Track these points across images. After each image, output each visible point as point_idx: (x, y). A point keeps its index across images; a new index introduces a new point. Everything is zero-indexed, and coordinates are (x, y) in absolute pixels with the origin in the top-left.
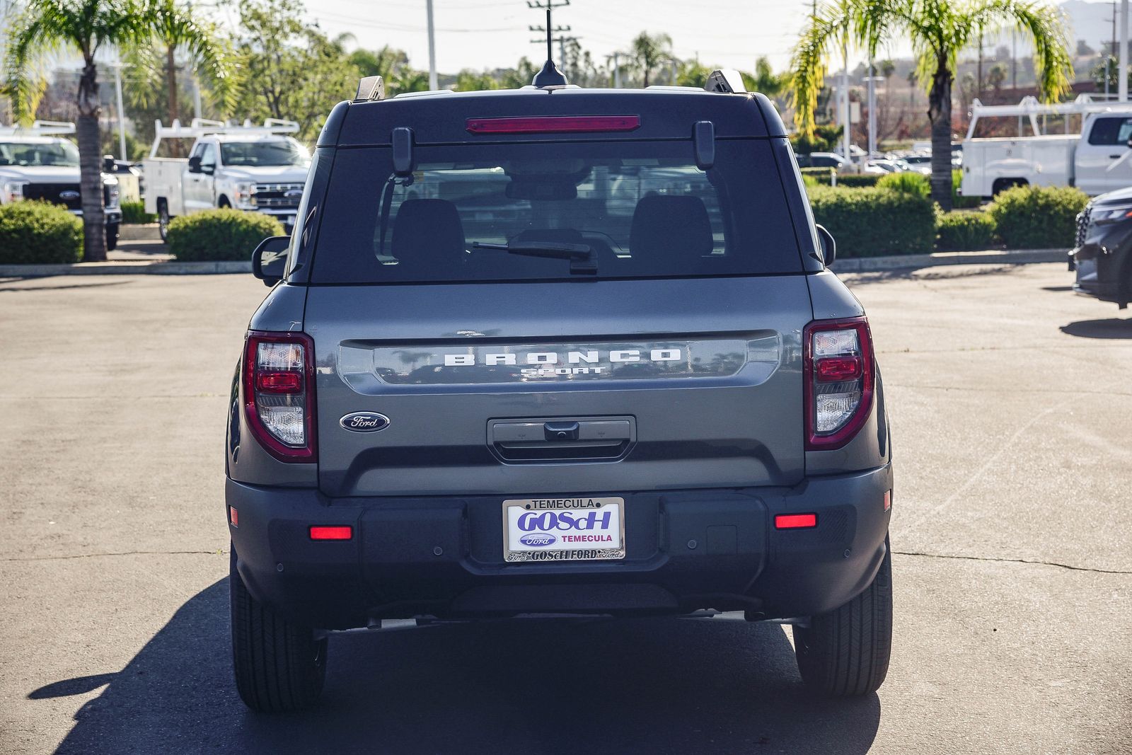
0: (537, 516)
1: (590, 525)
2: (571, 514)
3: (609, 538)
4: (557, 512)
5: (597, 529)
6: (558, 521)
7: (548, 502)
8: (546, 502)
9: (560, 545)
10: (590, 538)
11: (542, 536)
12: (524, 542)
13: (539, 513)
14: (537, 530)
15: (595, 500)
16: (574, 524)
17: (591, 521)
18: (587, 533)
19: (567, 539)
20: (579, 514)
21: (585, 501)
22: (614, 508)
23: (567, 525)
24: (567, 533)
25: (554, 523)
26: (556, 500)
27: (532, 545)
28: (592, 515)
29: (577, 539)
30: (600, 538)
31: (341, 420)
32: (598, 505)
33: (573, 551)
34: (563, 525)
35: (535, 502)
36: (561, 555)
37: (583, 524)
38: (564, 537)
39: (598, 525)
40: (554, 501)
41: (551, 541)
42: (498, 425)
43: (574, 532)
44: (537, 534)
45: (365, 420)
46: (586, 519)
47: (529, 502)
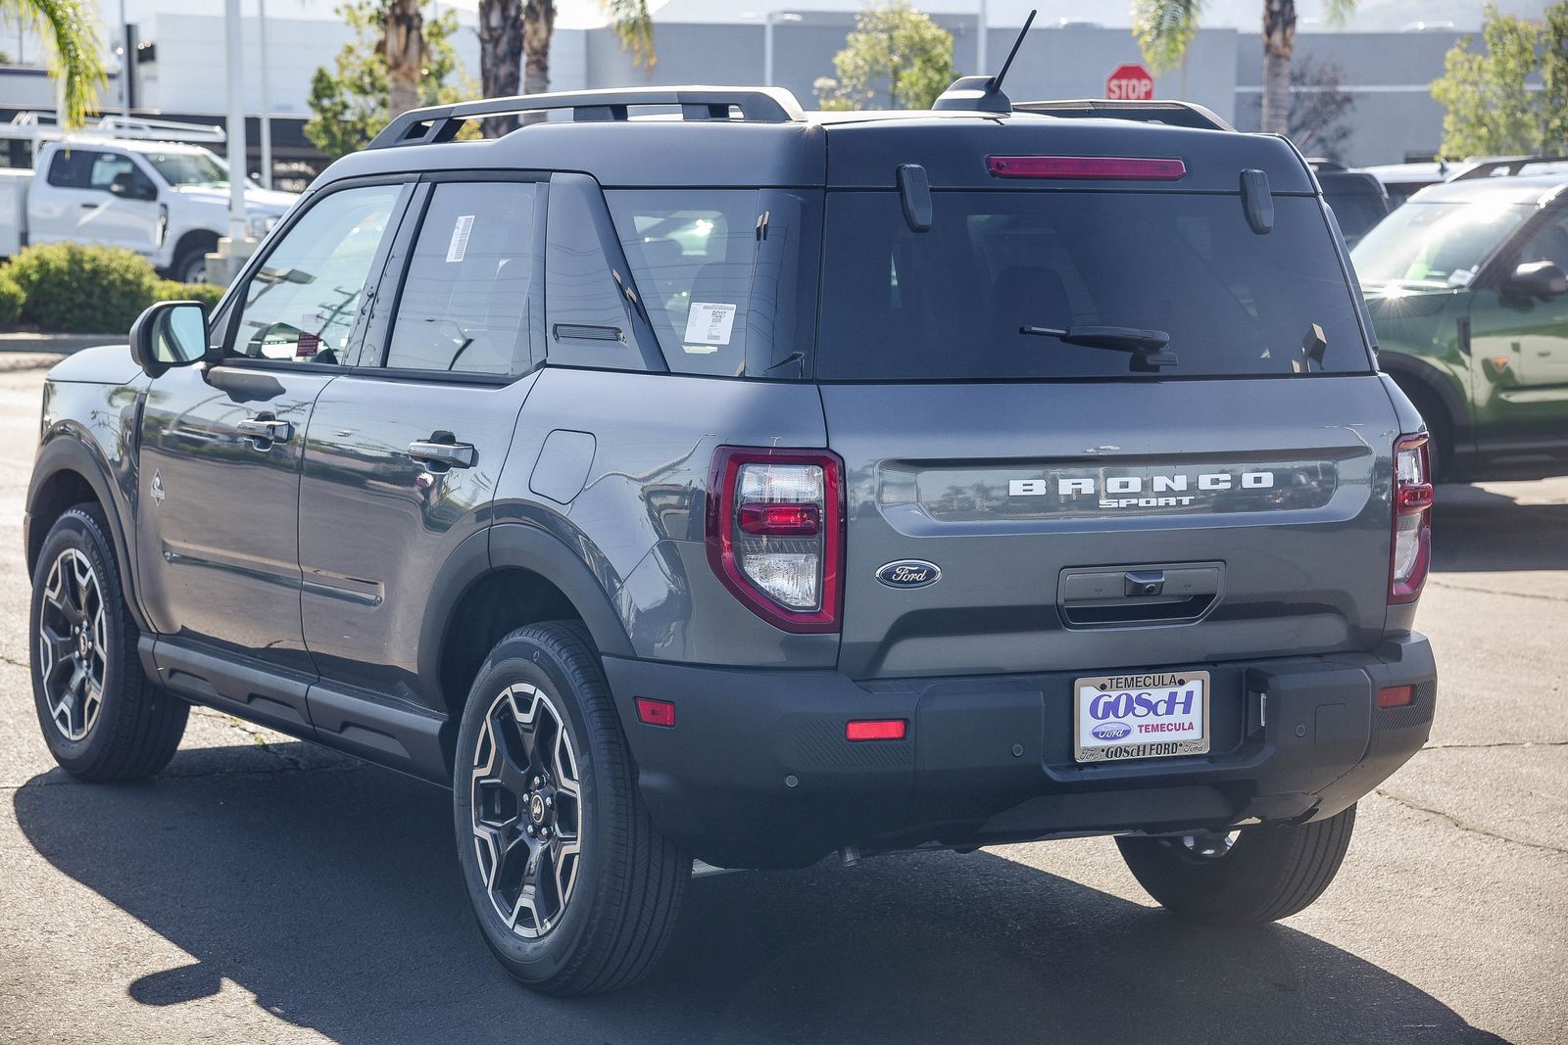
0: (1112, 700)
1: (1170, 711)
2: (1150, 695)
3: (1191, 727)
4: (1134, 693)
5: (1178, 716)
6: (1135, 705)
7: (1126, 679)
8: (1123, 681)
9: (1137, 738)
10: (1170, 727)
11: (1117, 725)
12: (1096, 734)
13: (1114, 694)
14: (1112, 718)
15: (1179, 676)
16: (1152, 708)
17: (1171, 702)
18: (1166, 720)
19: (1143, 728)
20: (1157, 695)
21: (1167, 676)
22: (1196, 685)
23: (1145, 711)
24: (1144, 721)
25: (1129, 709)
26: (1135, 676)
27: (1105, 738)
28: (1173, 696)
29: (1155, 728)
30: (1180, 727)
31: (878, 572)
32: (1182, 683)
33: (1152, 746)
34: (1140, 710)
35: (1112, 680)
36: (1139, 751)
37: (1162, 708)
38: (1141, 726)
39: (1179, 708)
40: (1132, 679)
41: (1126, 733)
42: (1071, 577)
43: (1152, 719)
44: (1111, 724)
45: (911, 572)
46: (1165, 702)
47: (1104, 680)
